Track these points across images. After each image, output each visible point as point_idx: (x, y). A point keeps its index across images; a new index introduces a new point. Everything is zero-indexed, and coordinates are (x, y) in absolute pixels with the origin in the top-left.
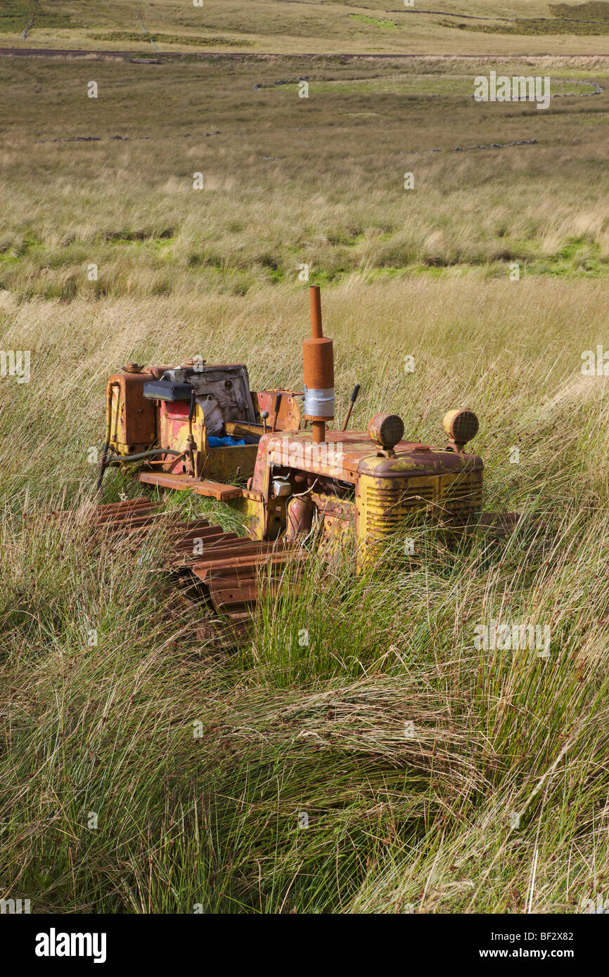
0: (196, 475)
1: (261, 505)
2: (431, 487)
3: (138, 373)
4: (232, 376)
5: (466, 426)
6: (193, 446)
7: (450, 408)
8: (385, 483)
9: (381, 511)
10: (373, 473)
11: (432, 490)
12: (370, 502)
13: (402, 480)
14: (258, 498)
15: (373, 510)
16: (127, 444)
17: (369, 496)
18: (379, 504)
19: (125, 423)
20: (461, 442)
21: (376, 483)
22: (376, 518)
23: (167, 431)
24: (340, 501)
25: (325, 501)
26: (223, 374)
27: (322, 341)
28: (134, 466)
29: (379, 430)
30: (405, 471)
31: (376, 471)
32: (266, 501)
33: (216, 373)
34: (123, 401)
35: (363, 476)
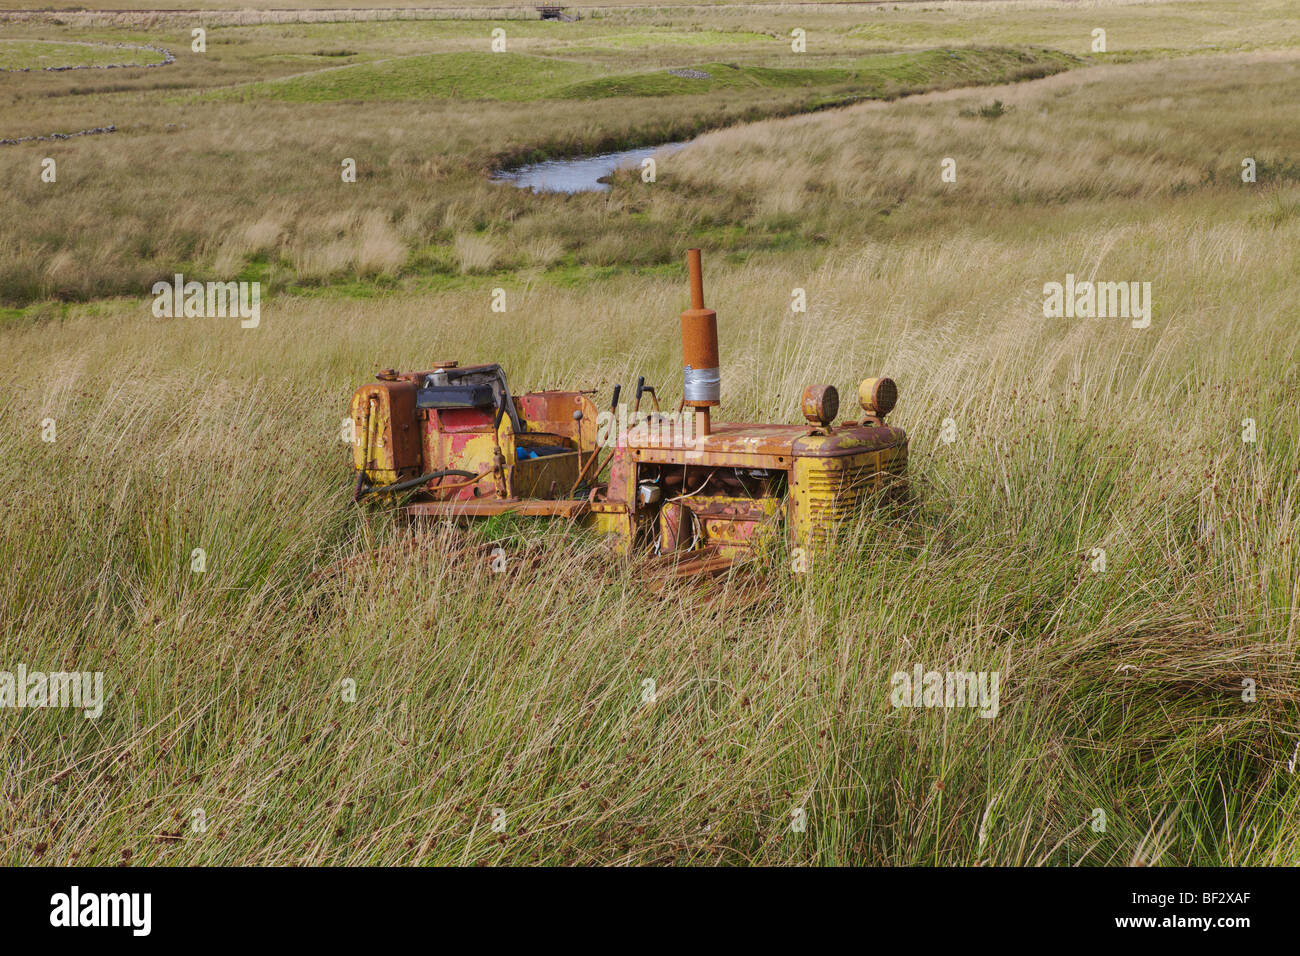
0: (509, 494)
1: (624, 518)
2: (873, 465)
3: (395, 380)
4: (490, 379)
5: (887, 395)
6: (502, 460)
7: (866, 376)
8: (836, 463)
9: (832, 496)
10: (818, 453)
11: (873, 468)
12: (815, 488)
13: (848, 459)
14: (621, 508)
15: (821, 496)
16: (395, 469)
17: (813, 481)
18: (828, 488)
19: (390, 443)
20: (881, 414)
21: (824, 464)
22: (825, 505)
23: (441, 450)
24: (730, 499)
25: (704, 503)
26: (481, 376)
27: (702, 313)
28: (407, 495)
29: (820, 403)
30: (851, 448)
31: (821, 450)
32: (633, 510)
33: (476, 376)
34: (388, 415)
35: (800, 459)
